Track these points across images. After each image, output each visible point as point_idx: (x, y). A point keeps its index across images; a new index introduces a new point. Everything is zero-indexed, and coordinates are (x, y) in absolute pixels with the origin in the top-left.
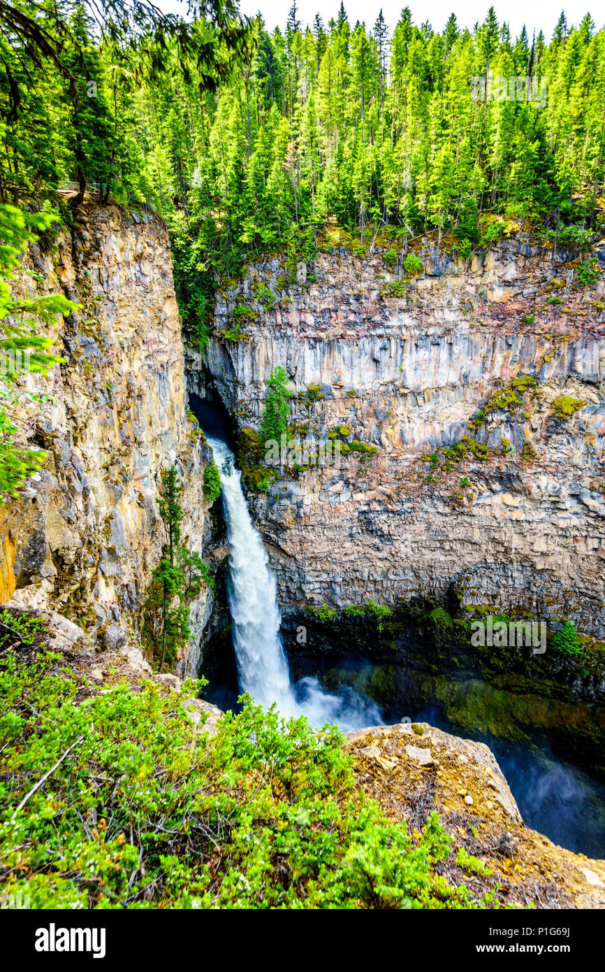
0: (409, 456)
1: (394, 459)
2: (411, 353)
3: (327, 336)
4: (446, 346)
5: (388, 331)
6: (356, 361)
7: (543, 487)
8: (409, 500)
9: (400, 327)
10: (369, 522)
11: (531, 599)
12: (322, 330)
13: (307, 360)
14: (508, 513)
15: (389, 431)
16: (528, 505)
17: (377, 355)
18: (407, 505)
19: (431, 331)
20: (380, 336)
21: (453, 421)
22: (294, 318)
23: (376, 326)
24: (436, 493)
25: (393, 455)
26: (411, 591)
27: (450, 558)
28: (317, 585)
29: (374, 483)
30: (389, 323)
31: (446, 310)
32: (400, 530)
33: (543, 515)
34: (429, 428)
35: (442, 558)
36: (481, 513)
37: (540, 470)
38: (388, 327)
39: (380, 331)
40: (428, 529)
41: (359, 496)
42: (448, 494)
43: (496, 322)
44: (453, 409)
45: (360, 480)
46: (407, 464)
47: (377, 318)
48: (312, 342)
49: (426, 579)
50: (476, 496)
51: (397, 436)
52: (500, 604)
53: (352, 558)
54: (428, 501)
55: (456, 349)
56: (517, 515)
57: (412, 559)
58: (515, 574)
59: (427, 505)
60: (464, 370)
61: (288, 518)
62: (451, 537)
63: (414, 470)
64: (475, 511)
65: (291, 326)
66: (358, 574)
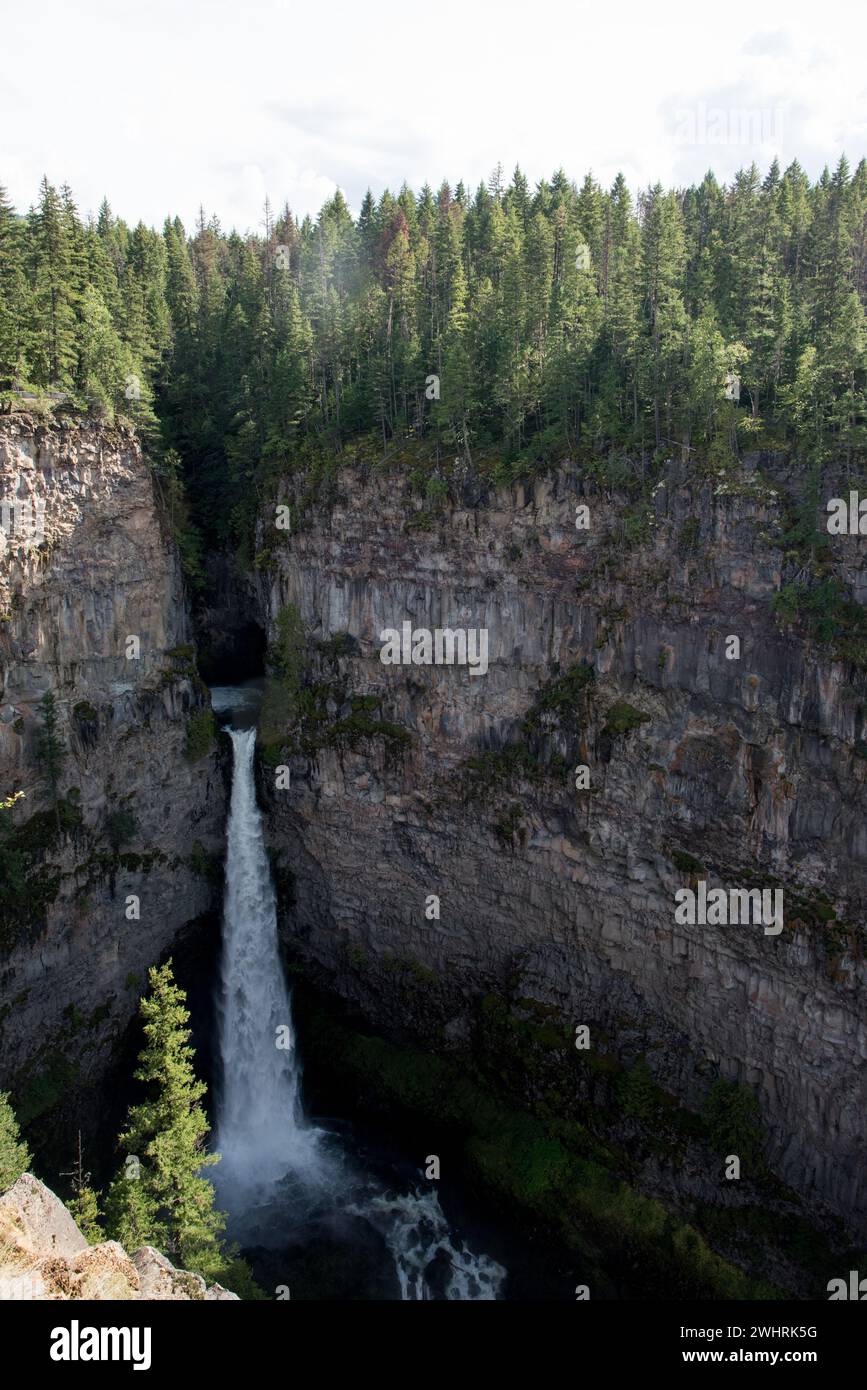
0: (452, 755)
1: (434, 756)
2: (449, 611)
3: (354, 573)
4: (493, 606)
5: (421, 575)
6: (388, 611)
7: (603, 839)
8: (452, 820)
9: (434, 573)
10: (409, 841)
11: (607, 1013)
12: (350, 564)
13: (332, 600)
14: (569, 869)
15: (426, 713)
16: (590, 862)
17: (410, 606)
18: (451, 828)
19: (473, 582)
20: (413, 581)
21: (506, 715)
22: (319, 545)
23: (408, 566)
24: (483, 817)
25: (431, 749)
26: (465, 956)
27: (510, 921)
28: (349, 914)
29: (408, 784)
30: (420, 565)
31: (489, 556)
32: (448, 862)
33: (611, 883)
34: (477, 719)
35: (501, 919)
36: (539, 860)
37: (599, 810)
38: (420, 570)
39: (411, 575)
40: (479, 870)
41: (395, 800)
42: (497, 821)
43: (556, 581)
44: (506, 698)
45: (390, 776)
46: (450, 766)
47: (408, 557)
48: (338, 578)
49: (483, 946)
50: (529, 832)
51: (436, 723)
52: (571, 1010)
53: (390, 885)
54: (476, 827)
55: (505, 613)
56: (579, 875)
57: (464, 908)
58: (591, 970)
59: (474, 832)
60: (517, 644)
61: (306, 809)
62: (507, 888)
63: (457, 776)
64: (532, 856)
65: (315, 554)
66: (396, 912)
